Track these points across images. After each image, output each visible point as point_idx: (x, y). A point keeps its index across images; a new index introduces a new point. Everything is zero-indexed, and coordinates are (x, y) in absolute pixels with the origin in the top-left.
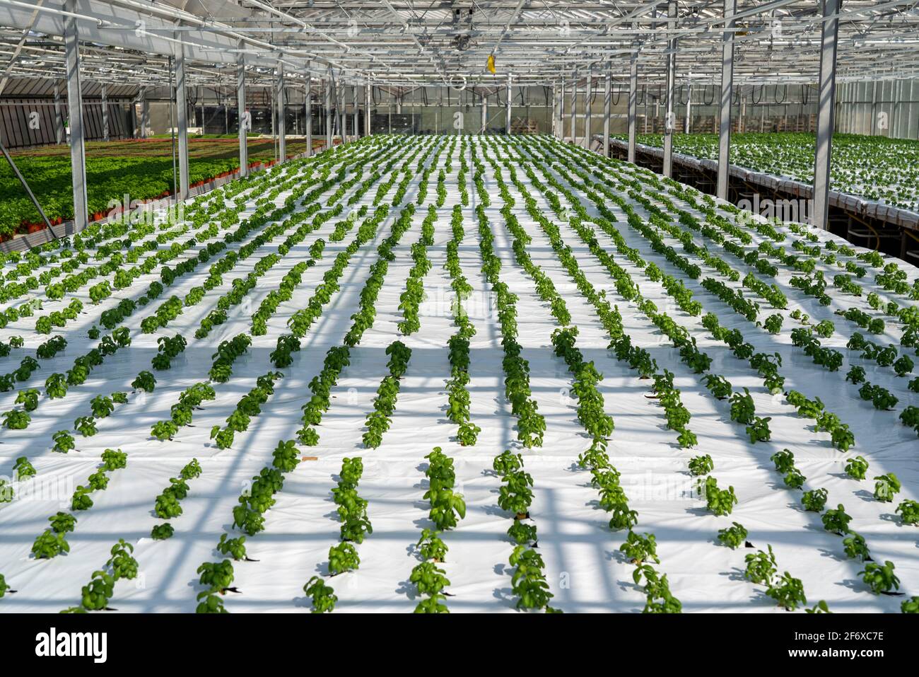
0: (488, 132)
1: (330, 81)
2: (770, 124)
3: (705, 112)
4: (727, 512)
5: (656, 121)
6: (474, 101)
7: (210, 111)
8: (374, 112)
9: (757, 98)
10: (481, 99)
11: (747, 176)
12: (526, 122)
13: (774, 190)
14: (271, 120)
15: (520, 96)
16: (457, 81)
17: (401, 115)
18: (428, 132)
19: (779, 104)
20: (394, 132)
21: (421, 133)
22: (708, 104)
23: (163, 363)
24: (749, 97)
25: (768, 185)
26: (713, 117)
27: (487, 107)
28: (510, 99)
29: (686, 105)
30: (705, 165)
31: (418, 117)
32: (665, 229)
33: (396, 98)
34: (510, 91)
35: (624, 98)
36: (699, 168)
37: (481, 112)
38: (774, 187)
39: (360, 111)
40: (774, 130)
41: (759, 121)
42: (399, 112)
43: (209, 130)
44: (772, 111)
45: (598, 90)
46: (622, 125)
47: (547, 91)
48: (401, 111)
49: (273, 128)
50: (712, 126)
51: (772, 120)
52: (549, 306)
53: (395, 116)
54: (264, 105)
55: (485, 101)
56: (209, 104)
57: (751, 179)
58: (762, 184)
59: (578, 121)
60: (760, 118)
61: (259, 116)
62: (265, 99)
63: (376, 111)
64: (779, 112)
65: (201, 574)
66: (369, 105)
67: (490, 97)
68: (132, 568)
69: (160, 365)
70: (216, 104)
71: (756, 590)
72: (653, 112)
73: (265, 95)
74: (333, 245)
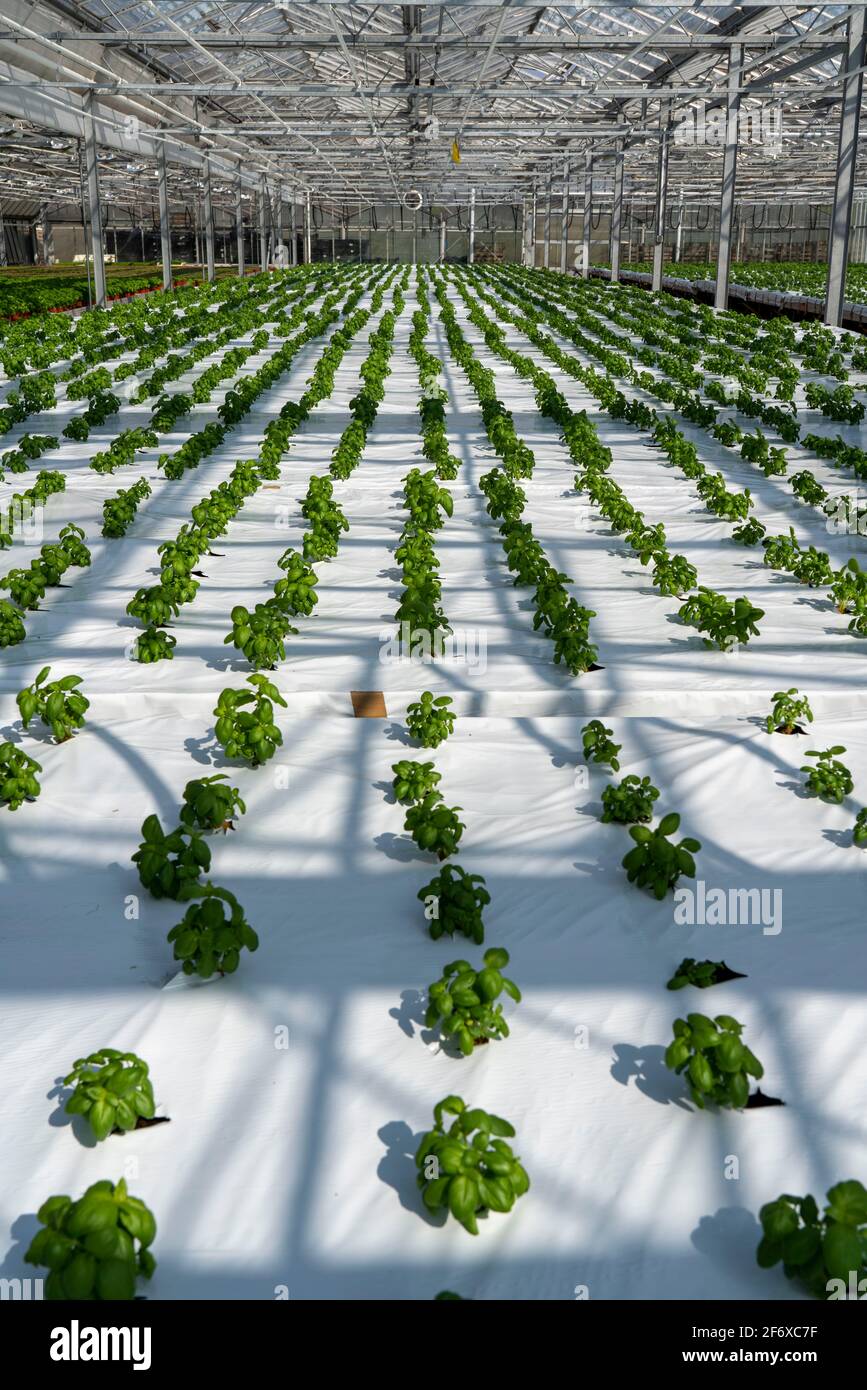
0: (448, 260)
1: (263, 193)
2: (772, 253)
3: (697, 238)
4: (740, 518)
5: (641, 249)
6: (431, 224)
7: (122, 235)
8: (315, 237)
9: (758, 222)
10: (439, 223)
11: (748, 294)
12: (491, 248)
13: (779, 308)
14: (195, 247)
15: (485, 218)
16: (413, 200)
17: (348, 241)
18: (378, 261)
19: (783, 230)
20: (338, 261)
21: (370, 261)
22: (701, 229)
23: (96, 417)
24: (749, 221)
25: (772, 303)
26: (707, 244)
27: (446, 232)
28: (473, 223)
29: (675, 232)
30: (699, 286)
31: (365, 244)
32: (658, 327)
33: (340, 222)
34: (473, 212)
35: (605, 222)
36: (692, 291)
37: (440, 238)
38: (779, 305)
39: (298, 235)
40: (777, 258)
41: (760, 248)
42: (344, 238)
43: (121, 258)
44: (776, 239)
45: (575, 211)
46: (602, 254)
47: (516, 212)
48: (347, 237)
49: (197, 255)
50: (706, 256)
51: (775, 247)
52: (529, 383)
53: (339, 241)
54: (186, 228)
55: (444, 223)
56: (121, 228)
57: (752, 298)
58: (765, 301)
59: (554, 250)
60: (762, 245)
61: (181, 241)
62: (188, 221)
63: (317, 235)
64: (783, 239)
65: (162, 553)
66: (309, 230)
67: (449, 221)
68: (85, 554)
69: (93, 419)
70: (129, 228)
71: (774, 574)
72: (639, 239)
73: (188, 217)
74: (278, 339)
